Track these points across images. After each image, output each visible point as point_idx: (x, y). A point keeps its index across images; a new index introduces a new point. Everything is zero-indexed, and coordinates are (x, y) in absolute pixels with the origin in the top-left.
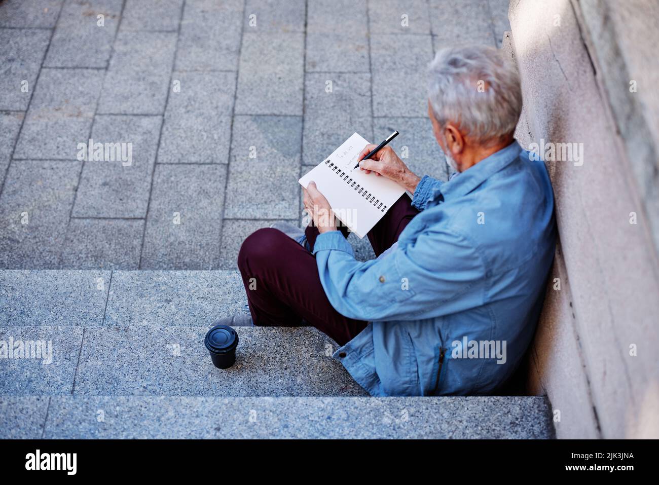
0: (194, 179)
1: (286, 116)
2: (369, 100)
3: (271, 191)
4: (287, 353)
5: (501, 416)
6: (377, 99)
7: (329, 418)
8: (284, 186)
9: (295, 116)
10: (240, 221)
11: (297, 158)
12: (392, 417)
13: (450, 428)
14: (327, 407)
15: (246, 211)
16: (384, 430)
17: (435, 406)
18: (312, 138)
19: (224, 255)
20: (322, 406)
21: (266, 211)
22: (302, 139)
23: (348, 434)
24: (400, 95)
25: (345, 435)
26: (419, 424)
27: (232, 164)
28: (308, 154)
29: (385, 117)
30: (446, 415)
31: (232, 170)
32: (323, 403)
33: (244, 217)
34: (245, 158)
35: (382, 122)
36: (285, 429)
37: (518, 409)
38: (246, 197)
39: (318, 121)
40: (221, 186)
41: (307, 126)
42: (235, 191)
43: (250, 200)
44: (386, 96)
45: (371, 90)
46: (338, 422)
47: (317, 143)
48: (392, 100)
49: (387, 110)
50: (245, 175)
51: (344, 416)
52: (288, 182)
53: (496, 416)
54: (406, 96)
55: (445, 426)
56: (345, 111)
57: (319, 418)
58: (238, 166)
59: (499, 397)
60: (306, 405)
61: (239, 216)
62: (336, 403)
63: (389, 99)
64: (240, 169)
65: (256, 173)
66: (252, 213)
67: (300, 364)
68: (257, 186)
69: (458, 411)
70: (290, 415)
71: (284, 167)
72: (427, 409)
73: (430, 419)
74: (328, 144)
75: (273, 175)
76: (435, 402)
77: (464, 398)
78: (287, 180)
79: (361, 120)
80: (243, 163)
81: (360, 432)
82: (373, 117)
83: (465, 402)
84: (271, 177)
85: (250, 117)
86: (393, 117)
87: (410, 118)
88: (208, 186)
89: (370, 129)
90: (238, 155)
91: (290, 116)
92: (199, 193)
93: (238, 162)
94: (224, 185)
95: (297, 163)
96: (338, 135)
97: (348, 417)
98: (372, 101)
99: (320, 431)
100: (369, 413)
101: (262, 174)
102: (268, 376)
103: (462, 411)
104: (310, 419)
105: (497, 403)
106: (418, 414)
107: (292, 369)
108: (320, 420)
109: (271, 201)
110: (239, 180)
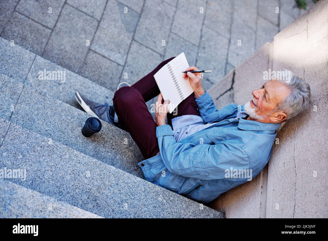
0: (81, 21)
1: (133, 10)
2: (171, 22)
3: (115, 45)
4: (116, 142)
5: (205, 216)
6: (175, 23)
8: (122, 46)
9: (137, 12)
10: (97, 54)
11: (132, 35)
12: (163, 198)
13: (184, 213)
14: (137, 182)
15: (101, 50)
16: (158, 203)
17: (181, 200)
18: (141, 28)
19: (85, 68)
20: (135, 181)
21: (110, 55)
22: (136, 26)
24: (185, 26)
26: (172, 206)
27: (102, 22)
28: (137, 35)
29: (176, 34)
30: (184, 206)
31: (101, 26)
32: (136, 179)
33: (99, 53)
34: (108, 22)
35: (174, 36)
36: (117, 186)
37: (213, 215)
38: (103, 42)
39: (146, 21)
40: (93, 31)
41: (141, 20)
42: (99, 37)
43: (105, 45)
44: (179, 24)
45: (174, 17)
47: (143, 32)
48: (181, 27)
49: (178, 31)
50: (106, 31)
51: (143, 190)
53: (203, 215)
54: (187, 29)
55: (182, 211)
56: (160, 22)
58: (104, 24)
59: (206, 207)
60: (129, 177)
61: (97, 51)
62: (141, 182)
64: (104, 27)
65: (111, 33)
66: (104, 53)
67: (120, 150)
68: (109, 40)
69: (189, 207)
70: (120, 179)
71: (125, 36)
72: (178, 200)
73: (178, 206)
74: (147, 35)
75: (119, 38)
76: (181, 198)
77: (193, 201)
78: (124, 43)
79: (165, 30)
80: (107, 25)
81: (148, 200)
82: (170, 31)
83: (193, 203)
84: (117, 38)
85: (117, 2)
86: (178, 36)
87: (186, 41)
88: (87, 28)
89: (167, 36)
90: (106, 19)
91: (135, 11)
92: (82, 29)
94: (95, 31)
95: (131, 37)
96: (153, 33)
97: (145, 191)
98: (172, 23)
99: (132, 193)
100: (154, 193)
101: (113, 34)
102: (104, 149)
104: (129, 185)
105: (205, 209)
106: (173, 201)
107: (116, 150)
108: (132, 187)
109: (114, 51)
110: (102, 32)
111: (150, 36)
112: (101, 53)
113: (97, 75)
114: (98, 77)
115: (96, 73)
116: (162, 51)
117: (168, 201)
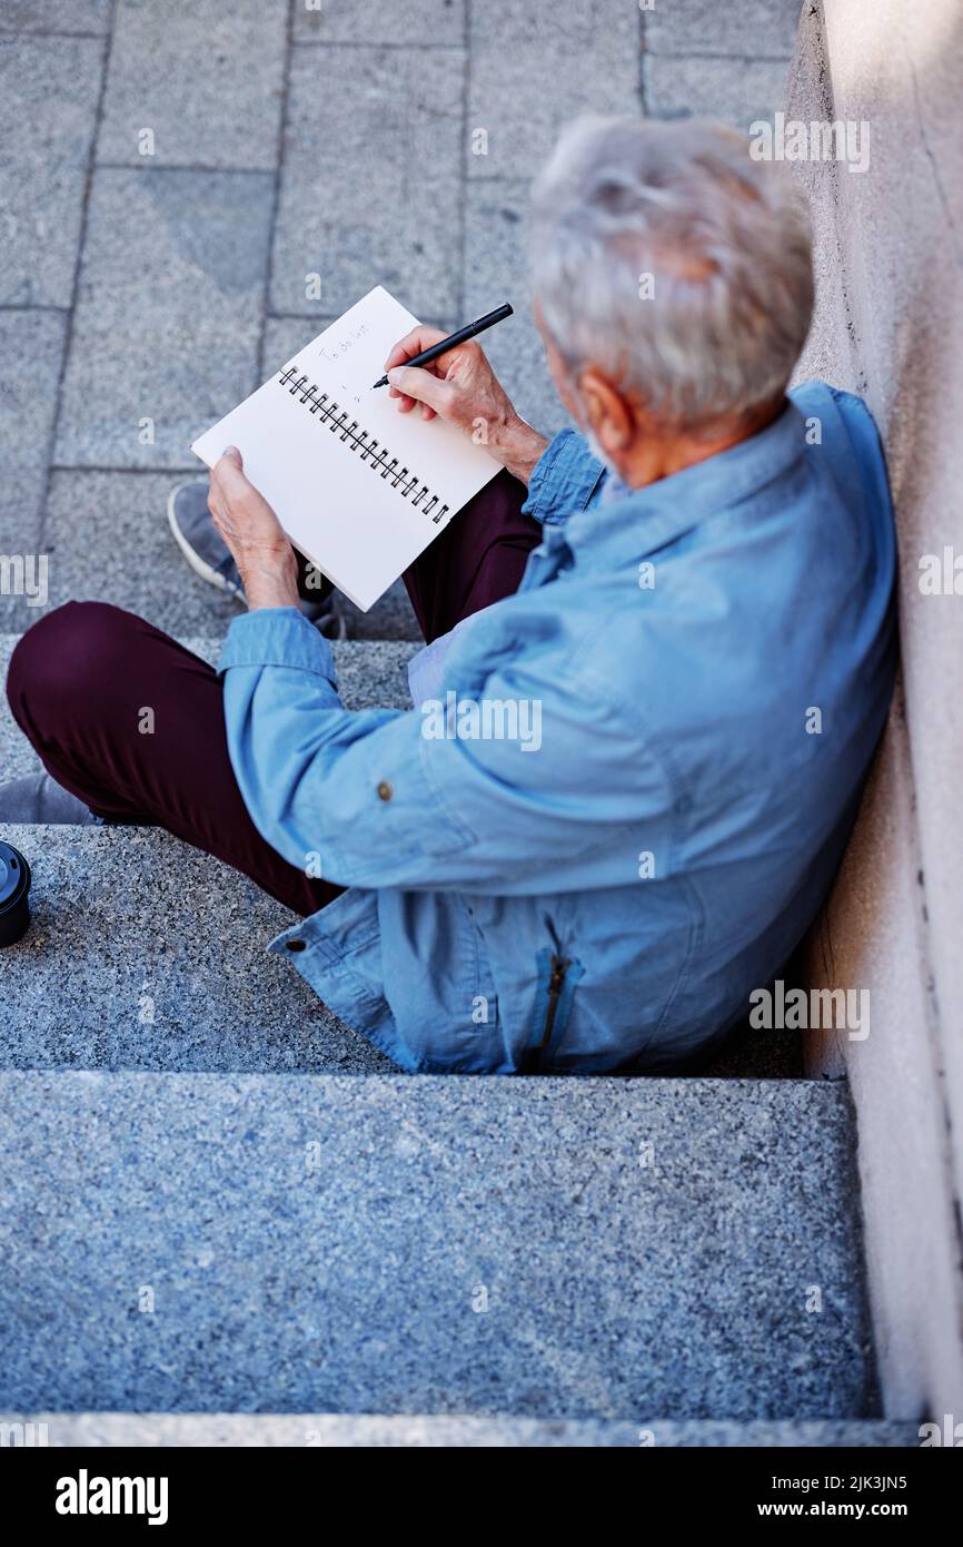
1: (231, 171)
2: (456, 128)
3: (181, 388)
4: (170, 905)
5: (718, 1137)
6: (479, 125)
7: (251, 1135)
8: (216, 376)
9: (257, 172)
10: (94, 473)
11: (255, 295)
12: (423, 1136)
13: (577, 1171)
14: (246, 1104)
15: (113, 446)
16: (396, 1173)
17: (540, 1104)
18: (299, 236)
20: (235, 1099)
21: (166, 447)
22: (271, 240)
23: (300, 1185)
24: (541, 113)
25: (290, 1188)
26: (493, 1159)
27: (82, 309)
28: (286, 284)
29: (496, 178)
30: (568, 1132)
31: (80, 326)
32: (238, 1091)
33: (105, 463)
34: (115, 293)
35: (488, 193)
36: (131, 1168)
37: (766, 1116)
38: (114, 404)
39: (318, 189)
40: (49, 373)
41: (288, 200)
42: (87, 388)
44: (504, 118)
45: (464, 98)
46: (274, 1148)
47: (312, 252)
48: (520, 130)
49: (505, 157)
50: (115, 341)
51: (292, 1130)
52: (227, 363)
53: (705, 1136)
55: (563, 1164)
56: (391, 159)
57: (224, 1136)
58: (97, 314)
59: (716, 1082)
60: (192, 1095)
61: (92, 458)
62: (271, 1091)
63: (511, 127)
64: (101, 325)
65: (143, 339)
66: (129, 452)
67: (203, 938)
68: (143, 375)
69: (603, 1121)
70: (146, 1126)
71: (218, 318)
72: (520, 1114)
73: (526, 1143)
74: (339, 255)
75: (189, 344)
76: (541, 1092)
77: (620, 1081)
78: (225, 357)
79: (433, 186)
80: (112, 307)
81: (332, 1177)
82: (464, 178)
83: (623, 1095)
84: (183, 348)
85: (135, 173)
86: (516, 181)
88: (17, 372)
89: (454, 212)
90: (100, 284)
91: (245, 172)
93: (97, 305)
94: (58, 370)
95: (254, 310)
96: (370, 229)
97: (304, 1133)
98: (464, 134)
99: (225, 1174)
100: (360, 1124)
101: (158, 339)
102: (114, 971)
103: (615, 1120)
104: (200, 1137)
105: (710, 1098)
106: (492, 1129)
107: (181, 950)
108: (225, 1142)
109: (179, 419)
110: (96, 356)
111: (354, 257)
112: (119, 461)
113: (121, 577)
114: (129, 583)
115: (111, 568)
116: (443, 301)
117: (458, 1140)
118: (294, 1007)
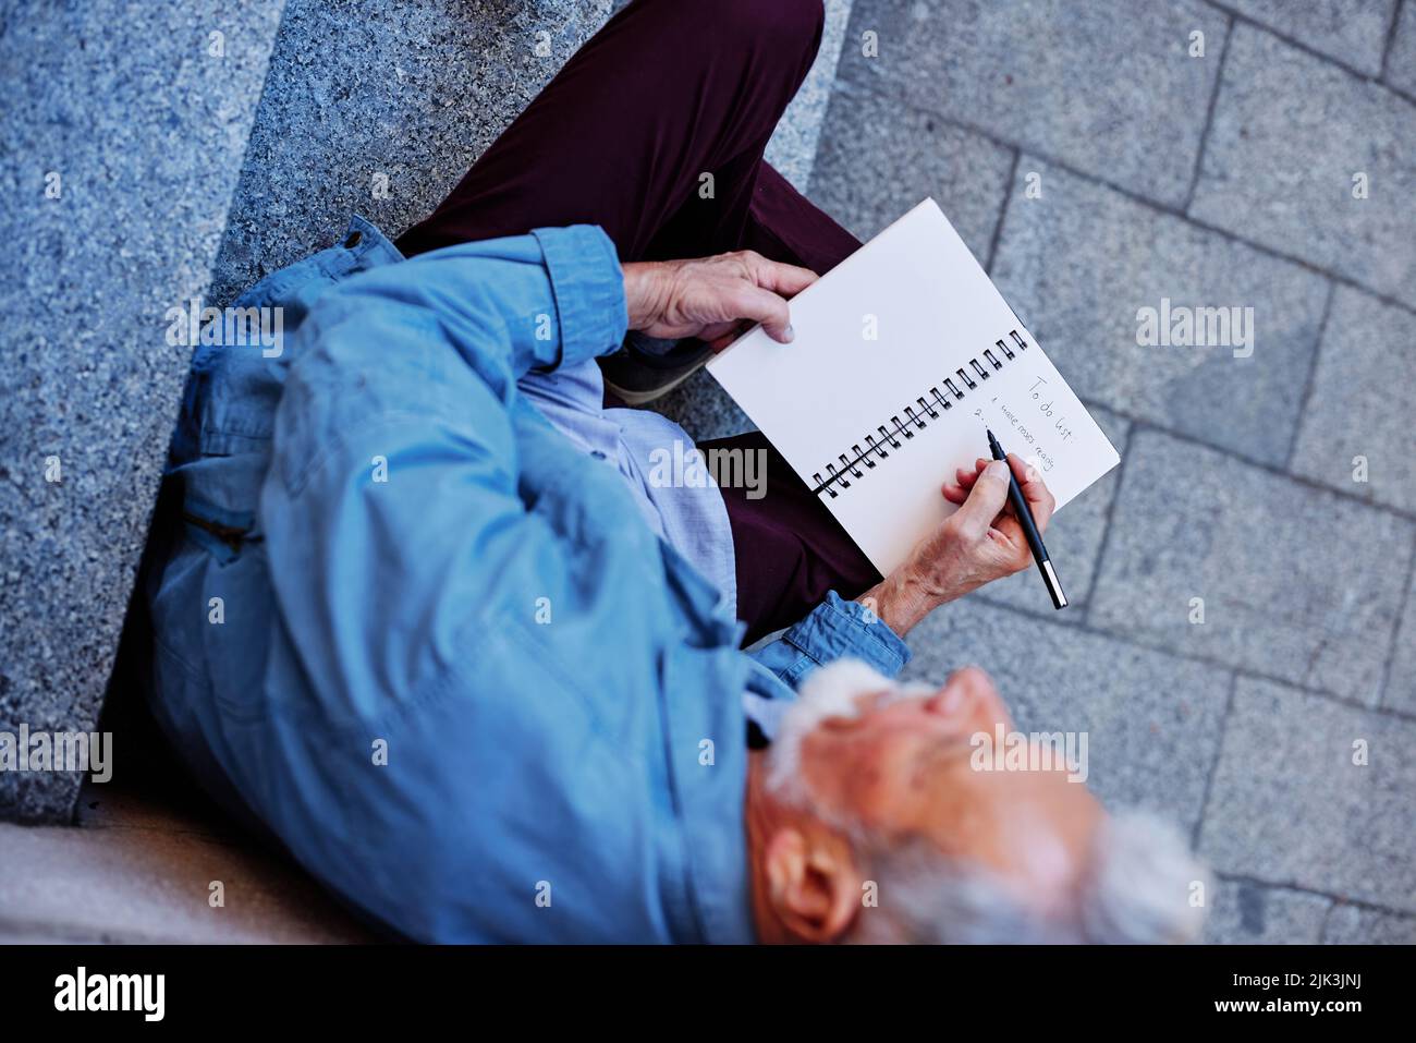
0: (1162, 106)
1: (1298, 424)
2: (1293, 676)
3: (1075, 310)
5: (39, 657)
6: (1291, 701)
7: (175, 121)
9: (1292, 451)
10: (1002, 195)
11: (1159, 415)
13: (39, 483)
14: (213, 126)
15: (1029, 223)
16: (88, 274)
17: (131, 460)
18: (1212, 478)
19: (909, 120)
20: (222, 114)
21: (1015, 278)
22: (1214, 447)
23: (101, 161)
24: (1290, 772)
25: (100, 149)
26: (78, 389)
27: (1184, 228)
28: (1164, 451)
29: (1230, 707)
30: (89, 484)
31: (1165, 221)
32: (231, 121)
33: (1012, 209)
34: (1193, 268)
35: (1216, 693)
38: (1074, 235)
39: (1260, 511)
40: (1122, 174)
41: (1254, 476)
42: (1097, 211)
43: (1059, 243)
44: (1294, 730)
45: (1323, 692)
46: (153, 144)
47: (1192, 488)
48: (1277, 745)
49: (1251, 721)
50: (1140, 253)
51: (169, 169)
52: (1092, 366)
53: (44, 642)
54: (1281, 787)
56: (1275, 598)
57: (182, 91)
58: (1174, 242)
59: (107, 671)
60: (239, 67)
61: (1020, 197)
62: (222, 158)
63: (1282, 736)
64: (1162, 244)
65: (1136, 284)
66: (1018, 237)
68: (1098, 274)
69: (92, 527)
71: (1142, 369)
72: (125, 434)
73: (88, 432)
74: (1183, 517)
75: (1120, 331)
76: (145, 466)
77: (136, 559)
78: (1099, 366)
79: (1236, 635)
80: (1179, 260)
81: (102, 200)
82: (1237, 671)
83: (118, 559)
84: (1118, 324)
85: (1318, 316)
86: (1222, 726)
87: (1209, 778)
88: (1131, 142)
89: (1202, 651)
90: (1207, 253)
91: (1294, 438)
92: (1114, 109)
93: (1185, 244)
94: (1125, 185)
95: (1143, 410)
96: (1204, 557)
97: (163, 182)
98: (1285, 683)
99: (136, 79)
100: (158, 248)
101: (1134, 300)
102: (425, 41)
103: (89, 541)
104: (186, 63)
105: (89, 659)
106: (114, 398)
108: (173, 89)
109: (1042, 300)
110: (1130, 230)
111: (1177, 532)
112: (1010, 224)
113: (884, 194)
114: (876, 201)
115: (896, 186)
116: (1109, 615)
117: (110, 355)
118: (336, 229)
